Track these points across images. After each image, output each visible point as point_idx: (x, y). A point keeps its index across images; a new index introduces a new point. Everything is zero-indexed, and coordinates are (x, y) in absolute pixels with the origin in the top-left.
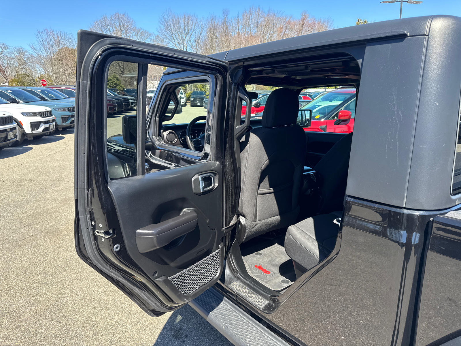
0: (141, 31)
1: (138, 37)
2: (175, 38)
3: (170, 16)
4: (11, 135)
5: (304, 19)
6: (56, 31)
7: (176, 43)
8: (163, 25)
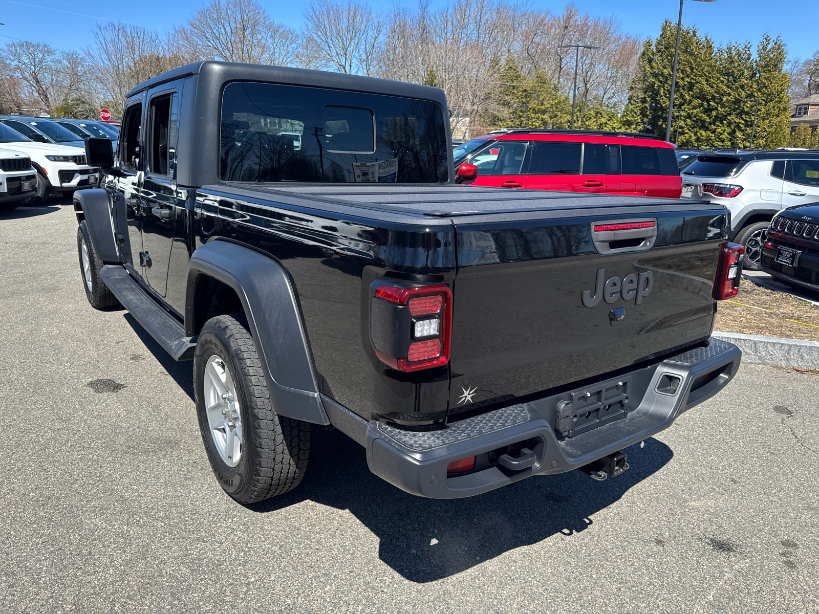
0: (281, 30)
1: (276, 41)
2: (331, 45)
3: (324, 6)
4: (26, 186)
5: (569, 18)
6: (130, 27)
7: (333, 54)
8: (310, 21)
